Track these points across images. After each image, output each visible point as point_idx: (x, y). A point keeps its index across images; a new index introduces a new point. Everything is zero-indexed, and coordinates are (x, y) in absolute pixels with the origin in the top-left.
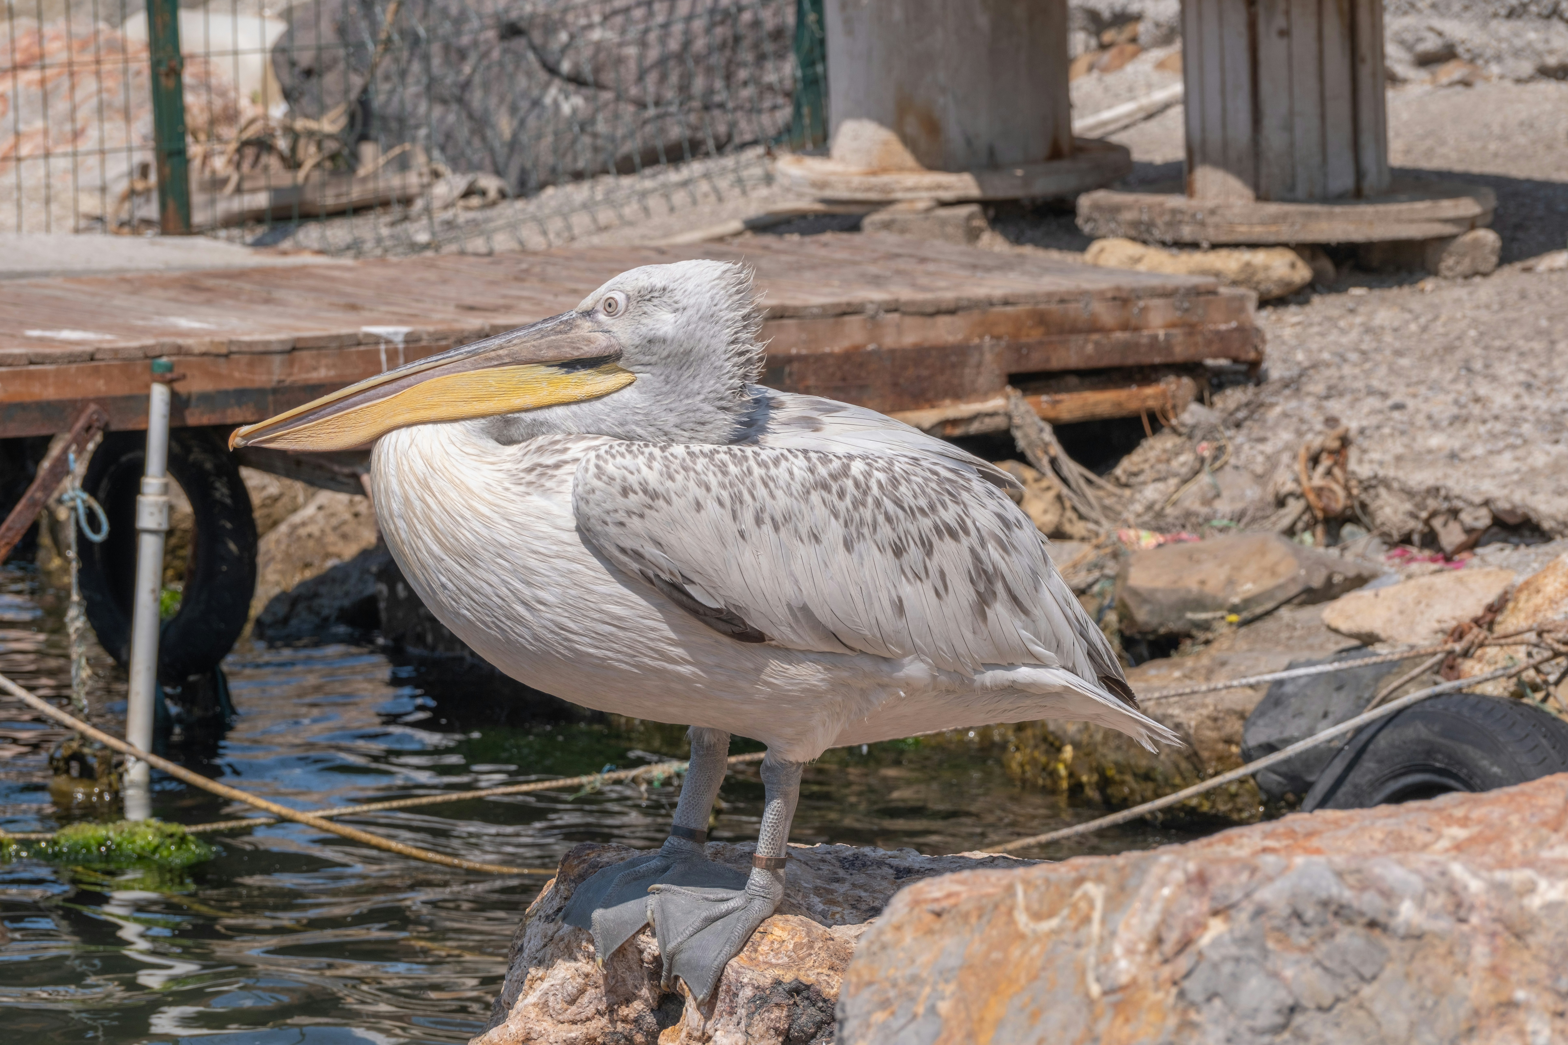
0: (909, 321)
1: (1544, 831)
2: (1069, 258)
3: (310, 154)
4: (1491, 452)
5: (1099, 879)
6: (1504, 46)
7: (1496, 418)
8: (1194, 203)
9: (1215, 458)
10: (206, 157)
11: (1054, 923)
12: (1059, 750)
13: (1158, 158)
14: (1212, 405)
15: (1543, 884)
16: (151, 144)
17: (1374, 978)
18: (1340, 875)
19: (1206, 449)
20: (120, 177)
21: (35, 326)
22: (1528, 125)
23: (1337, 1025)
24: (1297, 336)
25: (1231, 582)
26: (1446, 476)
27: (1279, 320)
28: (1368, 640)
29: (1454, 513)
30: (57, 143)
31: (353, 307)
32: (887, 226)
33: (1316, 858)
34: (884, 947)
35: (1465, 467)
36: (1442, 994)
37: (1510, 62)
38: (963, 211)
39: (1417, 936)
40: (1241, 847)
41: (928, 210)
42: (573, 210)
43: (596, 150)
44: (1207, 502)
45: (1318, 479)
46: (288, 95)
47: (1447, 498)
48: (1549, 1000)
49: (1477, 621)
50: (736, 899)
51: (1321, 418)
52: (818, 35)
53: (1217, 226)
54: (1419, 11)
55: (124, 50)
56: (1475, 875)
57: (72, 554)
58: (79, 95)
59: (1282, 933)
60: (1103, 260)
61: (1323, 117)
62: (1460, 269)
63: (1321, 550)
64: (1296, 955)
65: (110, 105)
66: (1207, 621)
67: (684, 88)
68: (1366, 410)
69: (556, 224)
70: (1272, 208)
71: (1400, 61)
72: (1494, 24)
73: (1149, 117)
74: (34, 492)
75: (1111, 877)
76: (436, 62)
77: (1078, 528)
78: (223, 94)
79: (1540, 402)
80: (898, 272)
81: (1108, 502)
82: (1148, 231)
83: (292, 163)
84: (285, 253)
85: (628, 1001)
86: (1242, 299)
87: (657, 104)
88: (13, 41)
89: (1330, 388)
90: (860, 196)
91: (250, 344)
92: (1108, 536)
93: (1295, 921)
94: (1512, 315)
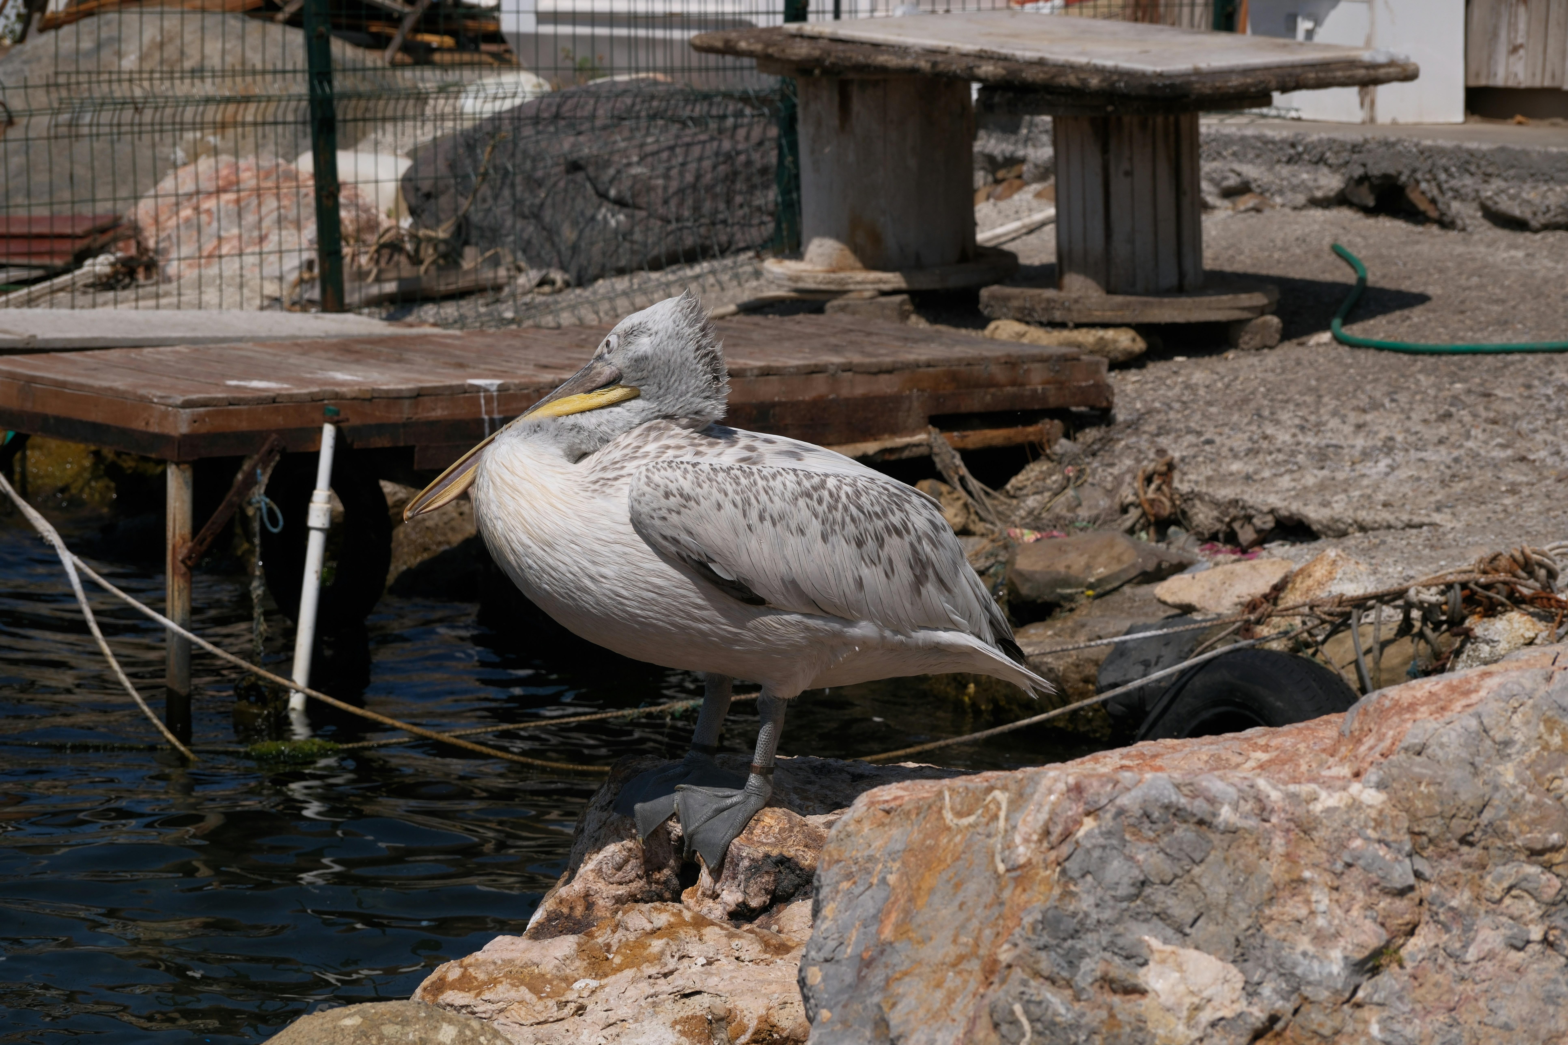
0: (859, 378)
1: (1324, 756)
2: (973, 333)
3: (428, 254)
4: (1275, 475)
5: (1005, 788)
6: (1285, 183)
7: (1279, 450)
8: (1063, 294)
9: (1078, 478)
10: (354, 256)
11: (971, 819)
12: (965, 686)
13: (1036, 262)
14: (1075, 439)
15: (1323, 794)
16: (315, 246)
17: (1202, 861)
18: (1177, 786)
19: (1071, 472)
20: (293, 269)
21: (233, 378)
22: (1302, 240)
23: (1176, 895)
24: (1136, 391)
25: (1088, 567)
26: (1243, 492)
27: (1123, 379)
28: (1187, 609)
29: (1249, 519)
30: (248, 244)
31: (461, 366)
32: (843, 309)
33: (1159, 774)
34: (849, 835)
35: (1257, 486)
36: (1251, 874)
37: (1289, 195)
38: (898, 298)
39: (1233, 831)
40: (1105, 765)
41: (872, 298)
42: (617, 296)
43: (633, 252)
44: (1072, 509)
45: (1151, 494)
46: (413, 212)
47: (1243, 508)
48: (1328, 878)
49: (1265, 597)
50: (737, 796)
51: (1153, 450)
52: (794, 171)
53: (1079, 311)
54: (1225, 158)
55: (296, 178)
56: (1275, 787)
57: (257, 541)
58: (264, 210)
59: (1136, 829)
60: (997, 336)
61: (1156, 234)
62: (1252, 343)
63: (1153, 544)
64: (1147, 844)
65: (286, 218)
66: (1071, 595)
67: (696, 209)
68: (1185, 444)
69: (605, 306)
70: (1119, 299)
71: (1210, 193)
72: (1278, 167)
73: (1031, 232)
74: (231, 496)
75: (1013, 786)
76: (519, 189)
77: (979, 527)
78: (367, 210)
79: (1311, 440)
80: (851, 343)
81: (1000, 508)
82: (1030, 315)
83: (415, 260)
84: (411, 326)
85: (659, 870)
86: (1097, 364)
87: (678, 220)
88: (217, 171)
89: (1160, 428)
90: (823, 287)
91: (388, 391)
92: (1001, 533)
93: (1145, 819)
94: (1291, 376)
